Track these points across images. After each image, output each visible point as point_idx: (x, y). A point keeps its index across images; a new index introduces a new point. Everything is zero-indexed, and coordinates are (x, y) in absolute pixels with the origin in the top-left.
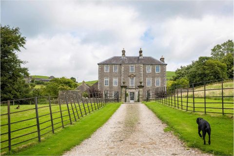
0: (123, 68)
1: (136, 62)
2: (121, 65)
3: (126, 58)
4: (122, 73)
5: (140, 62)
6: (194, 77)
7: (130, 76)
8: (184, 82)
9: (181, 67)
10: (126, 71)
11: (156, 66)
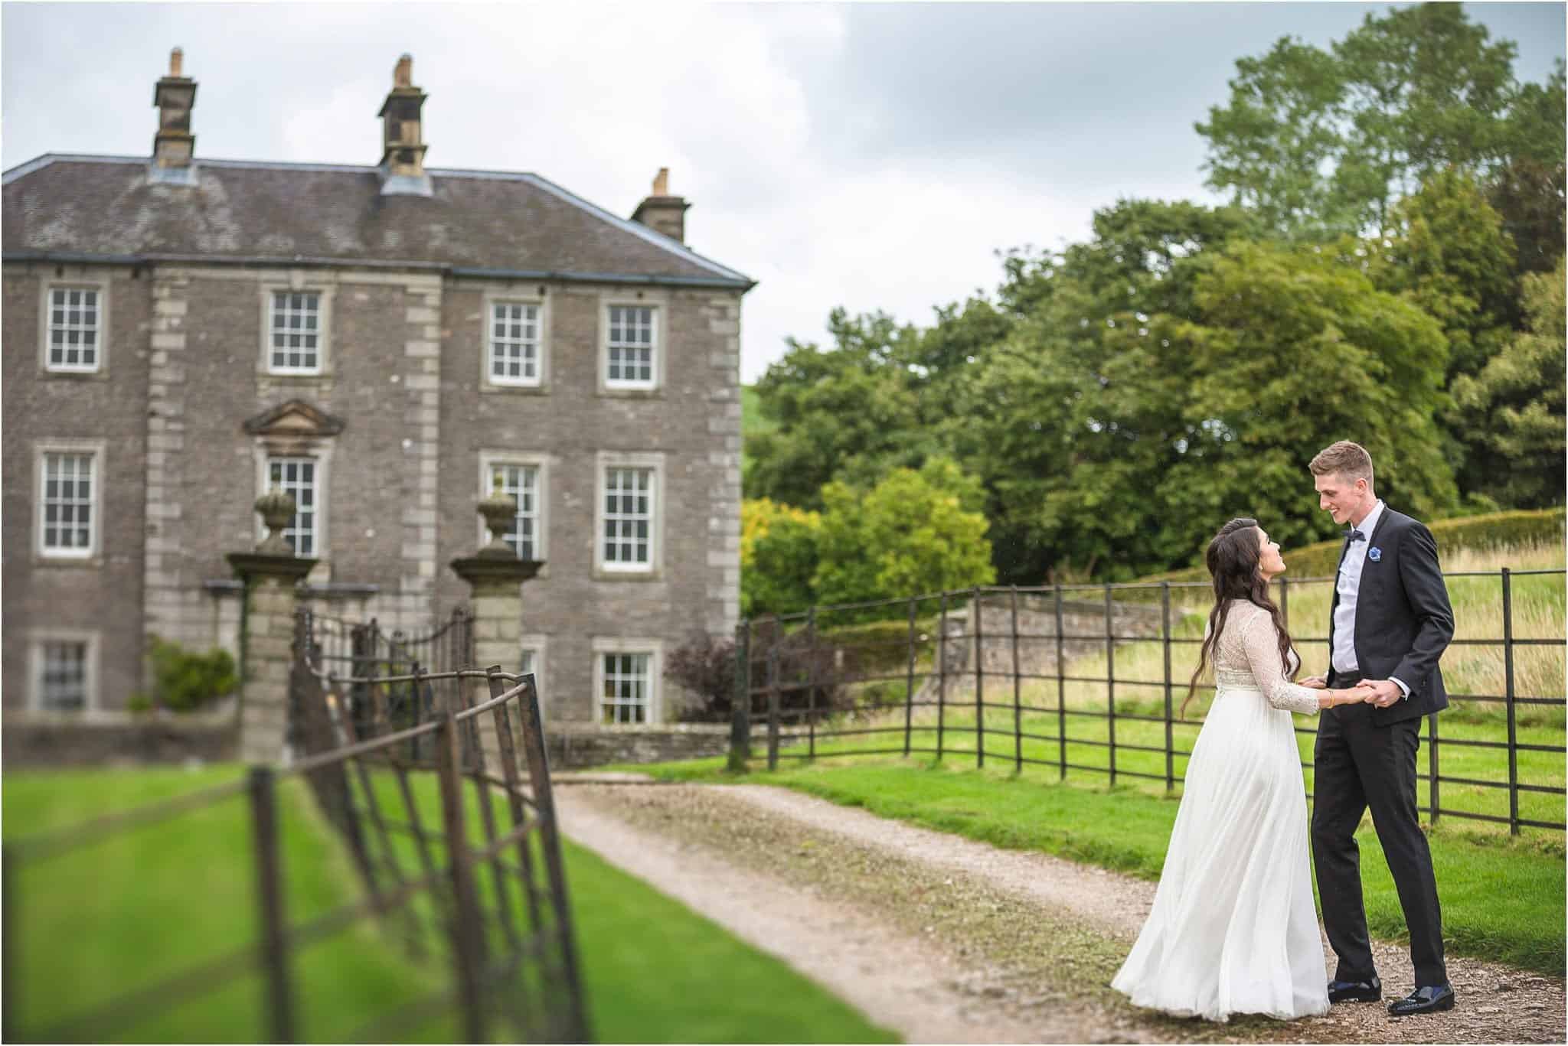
0: (171, 309)
1: (342, 239)
2: (141, 267)
3: (214, 189)
4: (164, 375)
5: (392, 239)
6: (1040, 467)
7: (262, 426)
8: (923, 516)
9: (837, 322)
10: (221, 354)
11: (607, 298)
